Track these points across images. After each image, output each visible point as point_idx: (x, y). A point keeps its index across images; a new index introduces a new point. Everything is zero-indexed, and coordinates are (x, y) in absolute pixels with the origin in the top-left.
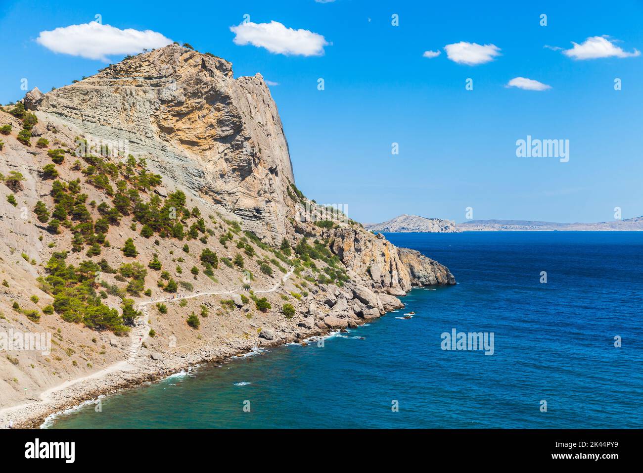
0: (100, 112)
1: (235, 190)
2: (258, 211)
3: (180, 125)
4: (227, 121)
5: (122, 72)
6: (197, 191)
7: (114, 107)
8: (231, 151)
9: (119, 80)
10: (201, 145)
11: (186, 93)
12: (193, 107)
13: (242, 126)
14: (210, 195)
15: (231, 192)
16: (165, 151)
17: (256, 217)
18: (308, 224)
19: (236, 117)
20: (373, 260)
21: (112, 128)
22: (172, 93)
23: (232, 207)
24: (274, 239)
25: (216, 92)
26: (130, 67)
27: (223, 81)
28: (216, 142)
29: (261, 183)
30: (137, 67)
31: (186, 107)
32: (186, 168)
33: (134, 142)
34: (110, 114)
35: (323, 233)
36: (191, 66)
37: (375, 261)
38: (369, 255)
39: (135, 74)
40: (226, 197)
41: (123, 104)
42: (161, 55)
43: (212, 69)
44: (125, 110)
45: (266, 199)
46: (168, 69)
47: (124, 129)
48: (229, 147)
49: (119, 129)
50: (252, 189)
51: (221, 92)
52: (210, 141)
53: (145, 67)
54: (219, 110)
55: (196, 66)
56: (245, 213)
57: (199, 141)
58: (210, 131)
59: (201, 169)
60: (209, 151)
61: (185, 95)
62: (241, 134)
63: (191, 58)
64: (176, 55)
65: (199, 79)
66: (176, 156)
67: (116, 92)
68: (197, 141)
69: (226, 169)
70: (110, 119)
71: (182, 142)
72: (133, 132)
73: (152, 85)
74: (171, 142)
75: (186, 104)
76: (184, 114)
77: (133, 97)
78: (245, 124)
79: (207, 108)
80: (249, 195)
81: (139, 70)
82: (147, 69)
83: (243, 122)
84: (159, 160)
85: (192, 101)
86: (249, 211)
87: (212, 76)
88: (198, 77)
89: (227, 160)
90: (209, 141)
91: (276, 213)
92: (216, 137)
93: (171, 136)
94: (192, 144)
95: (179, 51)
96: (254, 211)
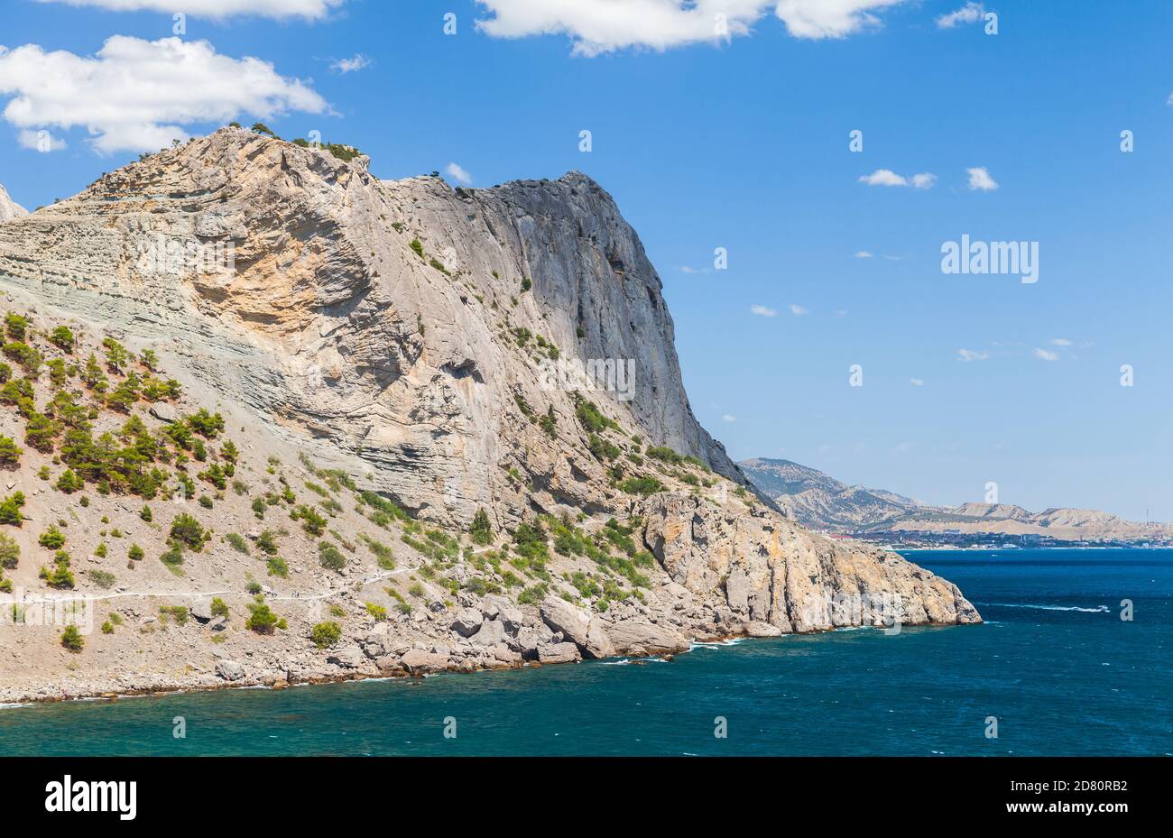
0: (77, 264)
1: (364, 410)
2: (409, 452)
3: (240, 283)
4: (334, 272)
5: (124, 187)
6: (268, 413)
7: (105, 255)
8: (349, 331)
9: (117, 202)
10: (283, 322)
11: (248, 220)
12: (264, 247)
13: (368, 281)
14: (300, 421)
15: (354, 413)
16: (207, 336)
17: (405, 464)
18: (591, 485)
19: (353, 263)
20: (737, 563)
21: (101, 294)
22: (220, 221)
23: (354, 444)
24: (451, 509)
25: (308, 215)
26: (138, 176)
27: (324, 192)
28: (316, 315)
29: (420, 395)
30: (153, 175)
31: (251, 248)
32: (246, 367)
33: (144, 320)
34: (98, 268)
35: (633, 505)
36: (261, 166)
37: (741, 565)
38: (727, 550)
39: (152, 188)
40: (343, 424)
41: (124, 247)
42: (206, 149)
43: (299, 171)
44: (127, 258)
45: (434, 428)
46: (216, 175)
47: (124, 295)
48: (345, 325)
49: (113, 296)
50: (400, 408)
51: (317, 216)
52: (303, 313)
53: (171, 174)
54: (317, 250)
55: (270, 166)
56: (382, 455)
57: (278, 313)
58: (301, 294)
59: (277, 368)
60: (300, 333)
61: (247, 224)
62: (368, 297)
63: (261, 150)
64: (232, 147)
65: (274, 193)
66: (230, 345)
67: (112, 226)
68: (273, 313)
69: (340, 368)
70: (97, 277)
71: (245, 316)
72: (142, 301)
73: (184, 208)
74: (221, 317)
75: (251, 241)
76: (246, 261)
77: (144, 232)
78: (375, 275)
79: (292, 248)
80: (393, 419)
81: (159, 182)
82: (175, 178)
83: (371, 271)
84: (193, 353)
85: (261, 235)
86: (390, 452)
87: (299, 185)
88: (272, 189)
89: (342, 350)
90: (299, 313)
91: (463, 458)
92: (314, 304)
93: (223, 305)
94: (267, 319)
95: (237, 140)
96: (401, 451)
